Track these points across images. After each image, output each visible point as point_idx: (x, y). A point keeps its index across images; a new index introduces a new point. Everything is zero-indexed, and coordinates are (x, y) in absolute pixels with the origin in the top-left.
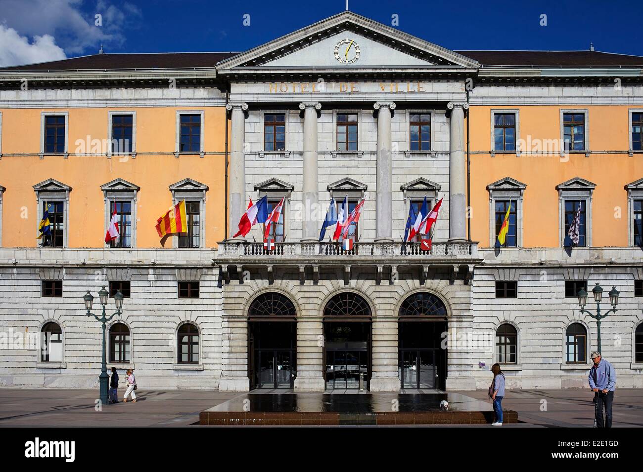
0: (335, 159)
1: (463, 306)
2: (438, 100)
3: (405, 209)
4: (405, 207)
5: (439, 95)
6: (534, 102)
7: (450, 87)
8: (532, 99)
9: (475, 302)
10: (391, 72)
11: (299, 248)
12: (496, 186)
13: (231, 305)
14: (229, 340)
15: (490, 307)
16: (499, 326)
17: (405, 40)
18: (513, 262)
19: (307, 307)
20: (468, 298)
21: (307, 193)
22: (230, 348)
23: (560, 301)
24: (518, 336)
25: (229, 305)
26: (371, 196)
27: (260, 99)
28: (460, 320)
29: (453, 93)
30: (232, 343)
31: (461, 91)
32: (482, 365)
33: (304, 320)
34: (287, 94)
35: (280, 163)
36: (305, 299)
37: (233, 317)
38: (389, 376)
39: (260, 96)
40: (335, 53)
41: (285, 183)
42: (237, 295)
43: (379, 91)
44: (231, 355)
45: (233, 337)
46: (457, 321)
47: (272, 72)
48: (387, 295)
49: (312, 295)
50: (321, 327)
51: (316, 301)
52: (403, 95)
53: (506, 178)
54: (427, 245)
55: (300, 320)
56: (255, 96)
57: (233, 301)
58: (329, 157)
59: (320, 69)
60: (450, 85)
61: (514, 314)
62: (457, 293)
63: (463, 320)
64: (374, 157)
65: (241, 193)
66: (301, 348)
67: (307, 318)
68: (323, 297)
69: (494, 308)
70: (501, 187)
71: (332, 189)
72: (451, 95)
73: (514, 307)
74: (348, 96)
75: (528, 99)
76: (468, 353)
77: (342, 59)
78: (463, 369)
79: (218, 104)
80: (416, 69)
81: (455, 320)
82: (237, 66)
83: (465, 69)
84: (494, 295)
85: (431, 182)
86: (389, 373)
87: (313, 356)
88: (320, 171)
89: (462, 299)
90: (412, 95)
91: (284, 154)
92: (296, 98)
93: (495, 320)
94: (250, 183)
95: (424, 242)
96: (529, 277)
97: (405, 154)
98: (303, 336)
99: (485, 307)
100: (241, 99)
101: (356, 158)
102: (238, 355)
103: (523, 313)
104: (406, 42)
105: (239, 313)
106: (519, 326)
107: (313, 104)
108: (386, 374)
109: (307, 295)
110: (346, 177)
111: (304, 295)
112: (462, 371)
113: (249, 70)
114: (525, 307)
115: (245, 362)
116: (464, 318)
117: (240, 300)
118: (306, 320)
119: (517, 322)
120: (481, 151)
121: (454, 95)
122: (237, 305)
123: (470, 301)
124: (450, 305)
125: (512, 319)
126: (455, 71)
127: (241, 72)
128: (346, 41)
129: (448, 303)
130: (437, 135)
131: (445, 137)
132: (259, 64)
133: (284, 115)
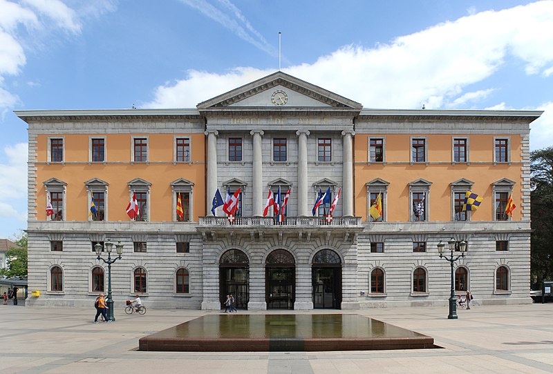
0: (273, 166)
1: (352, 258)
2: (336, 130)
4: (315, 196)
5: (337, 127)
6: (394, 132)
7: (343, 122)
9: (359, 255)
11: (250, 220)
12: (371, 184)
14: (207, 278)
15: (367, 258)
16: (373, 270)
18: (381, 230)
19: (255, 258)
20: (355, 253)
22: (208, 283)
23: (410, 254)
24: (384, 275)
25: (207, 257)
26: (295, 190)
28: (349, 266)
29: (345, 125)
30: (210, 280)
31: (350, 124)
32: (362, 294)
33: (253, 266)
35: (238, 169)
36: (254, 253)
37: (210, 264)
39: (226, 126)
40: (272, 99)
41: (242, 181)
42: (212, 250)
43: (299, 124)
45: (210, 276)
47: (233, 110)
48: (305, 251)
49: (259, 250)
50: (264, 270)
51: (261, 254)
52: (315, 126)
53: (378, 179)
55: (251, 266)
56: (222, 126)
57: (210, 254)
58: (269, 166)
60: (343, 120)
63: (351, 266)
64: (296, 166)
68: (265, 252)
69: (370, 258)
70: (374, 184)
71: (271, 185)
72: (344, 127)
73: (382, 258)
74: (280, 126)
76: (354, 286)
77: (276, 103)
79: (200, 132)
80: (323, 109)
81: (346, 266)
82: (210, 107)
83: (353, 109)
84: (370, 251)
85: (332, 181)
88: (265, 174)
89: (351, 253)
90: (320, 126)
91: (241, 163)
93: (370, 266)
94: (220, 182)
96: (391, 240)
97: (315, 164)
98: (253, 276)
99: (364, 259)
100: (214, 128)
103: (387, 262)
105: (214, 262)
106: (385, 270)
107: (259, 132)
109: (255, 250)
112: (351, 297)
113: (219, 108)
114: (388, 258)
115: (217, 292)
117: (214, 254)
118: (255, 266)
119: (384, 267)
120: (362, 162)
121: (346, 127)
122: (213, 257)
123: (355, 255)
124: (343, 257)
125: (381, 266)
126: (347, 111)
127: (213, 110)
128: (279, 92)
129: (342, 255)
130: (335, 152)
131: (340, 153)
132: (226, 105)
133: (241, 139)
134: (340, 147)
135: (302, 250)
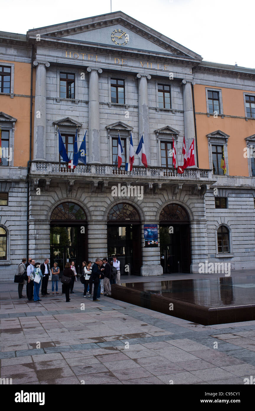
0: (111, 108)
1: (200, 214)
2: (177, 77)
3: (157, 146)
4: (157, 144)
5: (177, 74)
6: (229, 86)
7: (183, 70)
8: (228, 84)
9: (206, 211)
10: (149, 54)
11: (94, 168)
12: (212, 135)
13: (37, 212)
14: (35, 239)
15: (212, 215)
16: (219, 227)
17: (157, 36)
18: (225, 185)
19: (96, 213)
20: (203, 208)
21: (93, 130)
22: (36, 246)
24: (230, 234)
25: (35, 212)
26: (135, 136)
27: (59, 61)
28: (199, 223)
29: (186, 74)
30: (38, 242)
31: (190, 73)
33: (93, 223)
34: (78, 60)
35: (72, 108)
36: (94, 207)
37: (39, 221)
38: (154, 264)
39: (59, 59)
40: (111, 37)
41: (76, 122)
42: (41, 203)
43: (140, 67)
44: (37, 252)
45: (38, 236)
46: (197, 224)
47: (69, 43)
48: (152, 205)
50: (106, 228)
51: (102, 209)
52: (156, 71)
53: (218, 131)
54: (181, 170)
55: (90, 223)
56: (55, 58)
57: (38, 208)
58: (106, 107)
59: (103, 46)
60: (183, 69)
61: (227, 219)
62: (195, 204)
63: (201, 223)
64: (136, 110)
65: (44, 126)
66: (91, 245)
67: (96, 222)
68: (106, 206)
69: (215, 215)
70: (216, 136)
71: (109, 129)
72: (185, 75)
73: (227, 215)
74: (120, 67)
75: (226, 84)
76: (204, 246)
77: (116, 42)
78: (202, 257)
79: (25, 61)
80: (165, 55)
81: (195, 223)
82: (43, 35)
83: (194, 59)
84: (214, 207)
85: (174, 129)
86: (155, 262)
87: (101, 250)
88: (103, 116)
89: (199, 208)
90: (161, 72)
91: (75, 101)
92: (85, 64)
93: (216, 223)
94: (49, 120)
95: (179, 168)
96: (234, 195)
97: (156, 109)
98: (93, 235)
99: (210, 215)
100: (44, 59)
101: (124, 109)
102: (42, 252)
103: (232, 219)
104: (158, 38)
105: (43, 218)
106: (231, 227)
107: (97, 69)
108: (152, 263)
110: (119, 121)
111: (93, 204)
112: (201, 259)
113: (53, 38)
114: (233, 214)
115: (48, 257)
116: (201, 221)
117: (44, 208)
118: (95, 223)
119: (229, 224)
120: (202, 112)
121: (186, 75)
122: (43, 211)
123: (204, 210)
124: (192, 213)
125: (226, 223)
126: (188, 60)
127: (46, 39)
128: (119, 31)
129: (191, 211)
130: (175, 99)
131: (180, 101)
132: (59, 36)
133: (74, 74)
134: (180, 95)
135: (148, 205)
